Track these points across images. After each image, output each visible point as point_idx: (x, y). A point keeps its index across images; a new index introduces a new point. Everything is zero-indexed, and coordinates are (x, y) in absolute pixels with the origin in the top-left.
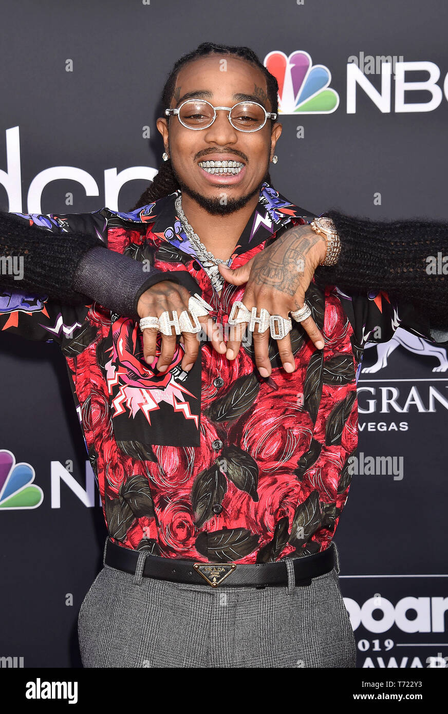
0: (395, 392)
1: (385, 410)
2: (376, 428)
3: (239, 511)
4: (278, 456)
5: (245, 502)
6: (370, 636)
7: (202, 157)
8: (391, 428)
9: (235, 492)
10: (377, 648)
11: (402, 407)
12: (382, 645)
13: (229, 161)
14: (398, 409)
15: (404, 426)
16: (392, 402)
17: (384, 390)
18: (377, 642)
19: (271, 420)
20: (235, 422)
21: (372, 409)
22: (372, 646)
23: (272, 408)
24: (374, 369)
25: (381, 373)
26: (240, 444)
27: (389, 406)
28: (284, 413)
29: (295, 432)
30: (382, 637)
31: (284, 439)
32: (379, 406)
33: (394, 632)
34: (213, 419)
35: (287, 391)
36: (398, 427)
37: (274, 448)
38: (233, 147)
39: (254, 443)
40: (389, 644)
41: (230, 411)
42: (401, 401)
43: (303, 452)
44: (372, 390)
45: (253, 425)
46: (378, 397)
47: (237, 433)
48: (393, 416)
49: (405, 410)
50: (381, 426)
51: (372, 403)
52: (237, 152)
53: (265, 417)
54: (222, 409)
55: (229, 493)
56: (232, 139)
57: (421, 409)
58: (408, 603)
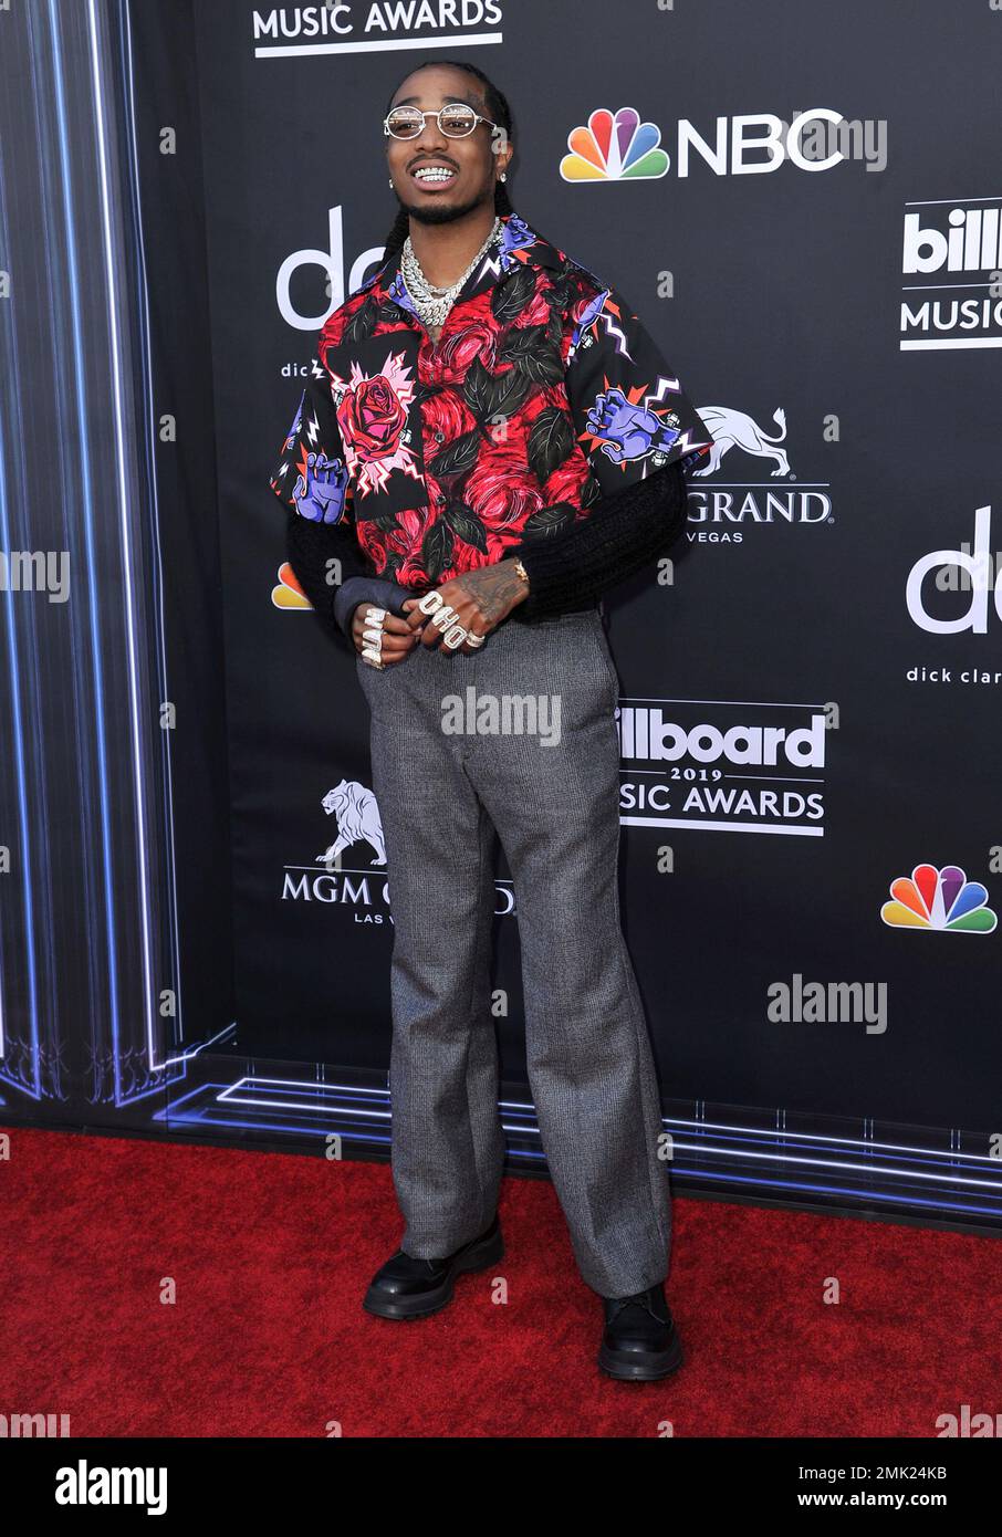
0: (729, 499)
1: (717, 518)
2: (707, 538)
3: (469, 564)
4: (504, 516)
5: (473, 556)
6: (698, 765)
8: (724, 539)
9: (462, 546)
10: (704, 778)
11: (737, 517)
12: (709, 775)
14: (732, 518)
15: (738, 538)
16: (725, 509)
17: (717, 496)
18: (703, 772)
19: (493, 479)
20: (458, 477)
21: (703, 518)
22: (699, 775)
23: (492, 466)
24: (706, 472)
25: (714, 477)
26: (463, 500)
27: (722, 514)
28: (507, 472)
29: (521, 493)
30: (710, 767)
31: (509, 499)
32: (710, 513)
33: (722, 762)
34: (436, 475)
35: (508, 450)
36: (732, 538)
37: (500, 508)
39: (475, 499)
40: (717, 775)
41: (452, 466)
42: (735, 509)
43: (528, 516)
44: (703, 495)
45: (474, 482)
46: (710, 504)
47: (459, 488)
49: (739, 519)
50: (713, 536)
51: (703, 510)
53: (487, 475)
54: (444, 464)
55: (457, 548)
57: (757, 518)
58: (738, 732)
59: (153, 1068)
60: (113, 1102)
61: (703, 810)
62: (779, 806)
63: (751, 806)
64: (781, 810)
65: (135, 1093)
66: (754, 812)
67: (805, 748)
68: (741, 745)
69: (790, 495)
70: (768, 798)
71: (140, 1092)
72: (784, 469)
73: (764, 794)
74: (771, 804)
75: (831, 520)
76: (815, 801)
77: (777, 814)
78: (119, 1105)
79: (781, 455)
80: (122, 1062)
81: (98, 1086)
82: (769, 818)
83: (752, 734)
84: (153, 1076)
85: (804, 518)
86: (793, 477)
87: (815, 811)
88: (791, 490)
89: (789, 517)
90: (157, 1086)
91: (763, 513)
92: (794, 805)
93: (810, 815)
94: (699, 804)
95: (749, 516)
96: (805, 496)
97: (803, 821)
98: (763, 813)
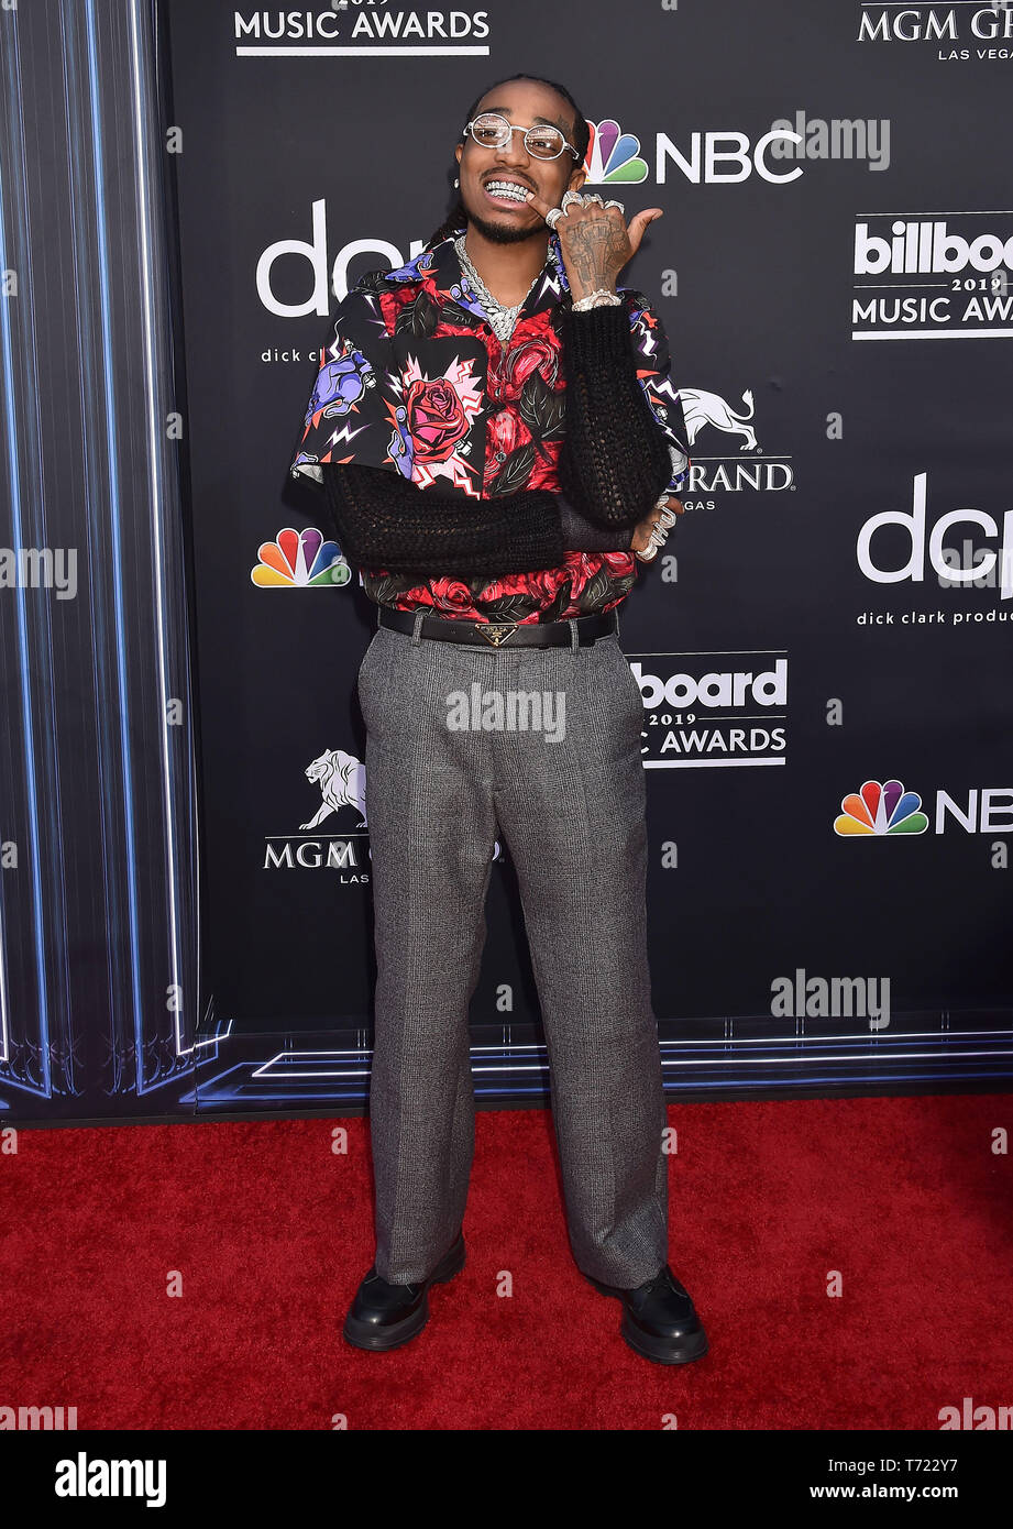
0: (703, 471)
1: (692, 489)
6: (673, 711)
7: (490, 177)
8: (697, 507)
10: (679, 722)
11: (709, 487)
12: (684, 719)
13: (516, 184)
14: (706, 489)
15: (711, 505)
16: (699, 481)
17: (692, 469)
18: (679, 717)
22: (675, 720)
27: (696, 483)
30: (684, 712)
32: (686, 485)
33: (697, 706)
36: (705, 506)
38: (524, 171)
40: (691, 718)
41: (505, 485)
48: (700, 495)
49: (712, 489)
50: (689, 505)
52: (526, 177)
56: (524, 161)
57: (728, 488)
58: (710, 679)
59: (179, 1053)
60: (135, 1091)
61: (678, 750)
62: (747, 741)
63: (722, 744)
64: (748, 746)
65: (159, 1079)
66: (725, 749)
67: (769, 689)
68: (714, 690)
69: (757, 466)
70: (737, 735)
71: (166, 1078)
72: (752, 443)
73: (733, 732)
74: (739, 741)
75: (793, 488)
76: (778, 734)
77: (745, 748)
78: (141, 1093)
79: (749, 432)
80: (145, 1051)
81: (118, 1077)
82: (738, 753)
83: (723, 680)
84: (181, 1060)
85: (770, 487)
86: (760, 451)
87: (779, 744)
88: (758, 462)
89: (756, 486)
90: (185, 1070)
91: (733, 484)
92: (760, 739)
93: (773, 747)
94: (676, 745)
95: (720, 486)
96: (770, 467)
97: (768, 753)
98: (732, 748)
